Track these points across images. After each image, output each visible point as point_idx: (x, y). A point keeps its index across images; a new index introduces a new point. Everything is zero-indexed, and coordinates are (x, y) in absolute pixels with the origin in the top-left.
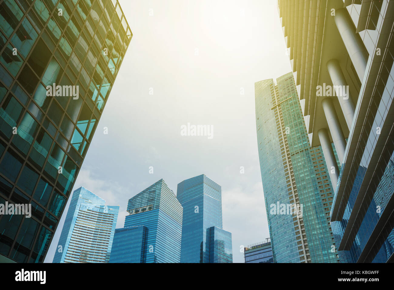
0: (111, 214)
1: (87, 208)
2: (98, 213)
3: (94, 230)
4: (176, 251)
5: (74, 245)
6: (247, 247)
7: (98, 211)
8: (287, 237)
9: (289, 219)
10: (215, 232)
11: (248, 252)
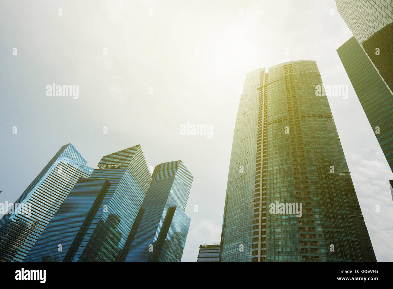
0: (88, 175)
1: (68, 162)
2: (76, 170)
3: (67, 183)
4: (132, 215)
5: (43, 189)
6: (203, 244)
7: (77, 168)
8: (244, 199)
9: (250, 182)
10: (176, 211)
11: (203, 249)
